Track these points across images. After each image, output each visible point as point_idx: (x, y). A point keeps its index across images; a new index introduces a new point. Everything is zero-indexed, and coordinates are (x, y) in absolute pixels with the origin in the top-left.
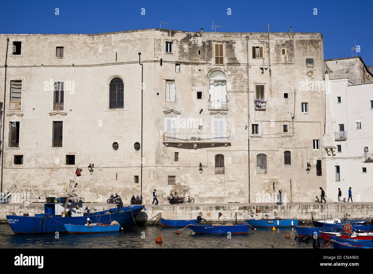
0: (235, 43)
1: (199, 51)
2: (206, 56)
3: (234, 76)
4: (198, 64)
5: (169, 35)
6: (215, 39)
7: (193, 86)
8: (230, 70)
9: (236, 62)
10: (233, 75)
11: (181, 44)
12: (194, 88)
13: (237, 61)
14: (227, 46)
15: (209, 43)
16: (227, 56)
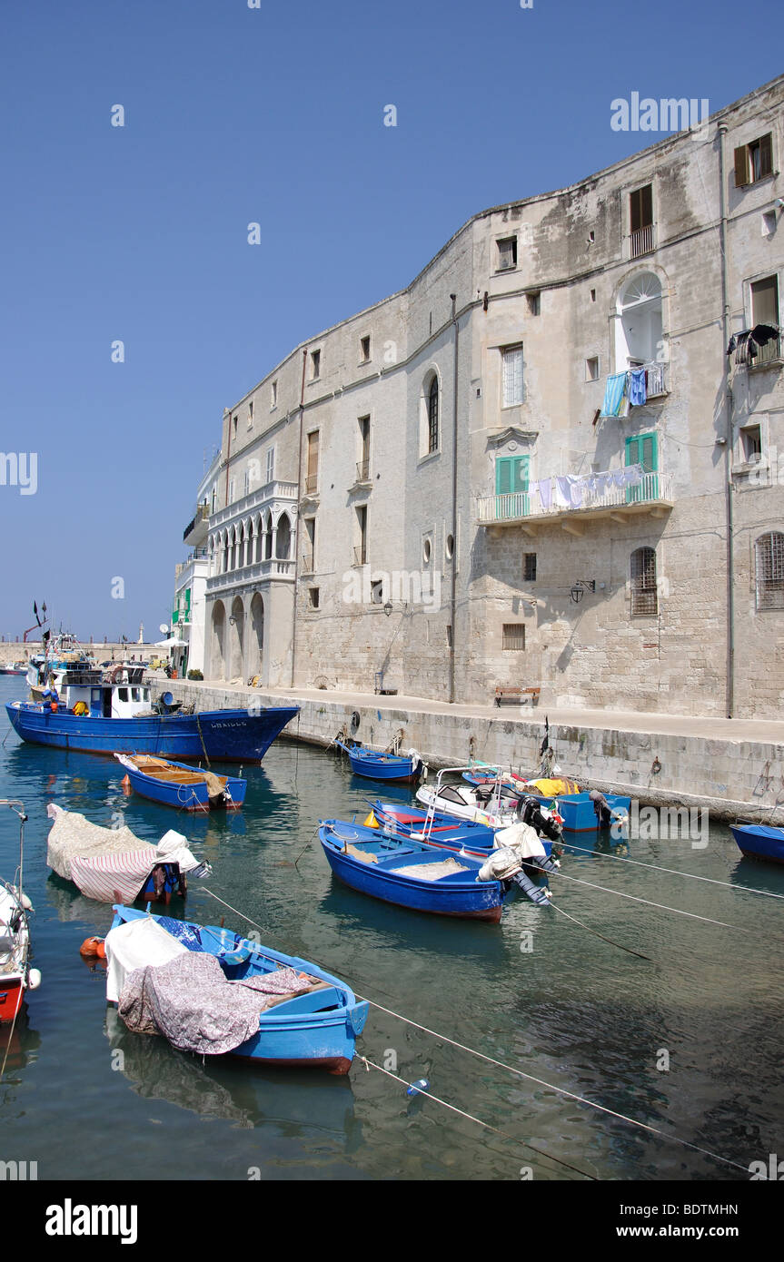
0: (686, 164)
1: (592, 234)
2: (607, 245)
3: (686, 276)
4: (587, 276)
5: (505, 220)
6: (630, 179)
7: (577, 344)
8: (672, 262)
9: (691, 226)
10: (682, 273)
11: (543, 231)
12: (579, 350)
13: (693, 220)
14: (663, 184)
15: (616, 199)
16: (663, 216)
